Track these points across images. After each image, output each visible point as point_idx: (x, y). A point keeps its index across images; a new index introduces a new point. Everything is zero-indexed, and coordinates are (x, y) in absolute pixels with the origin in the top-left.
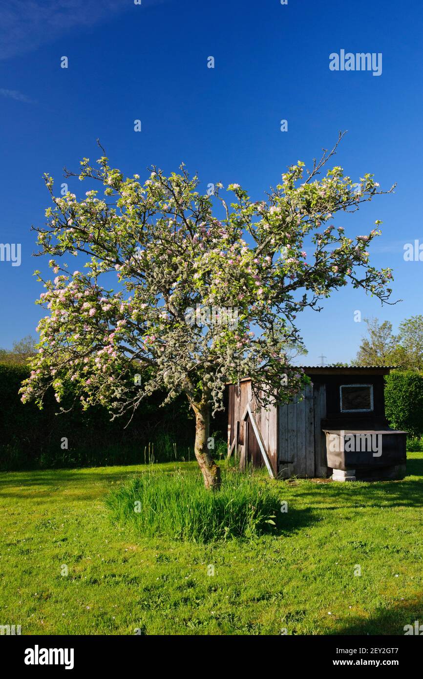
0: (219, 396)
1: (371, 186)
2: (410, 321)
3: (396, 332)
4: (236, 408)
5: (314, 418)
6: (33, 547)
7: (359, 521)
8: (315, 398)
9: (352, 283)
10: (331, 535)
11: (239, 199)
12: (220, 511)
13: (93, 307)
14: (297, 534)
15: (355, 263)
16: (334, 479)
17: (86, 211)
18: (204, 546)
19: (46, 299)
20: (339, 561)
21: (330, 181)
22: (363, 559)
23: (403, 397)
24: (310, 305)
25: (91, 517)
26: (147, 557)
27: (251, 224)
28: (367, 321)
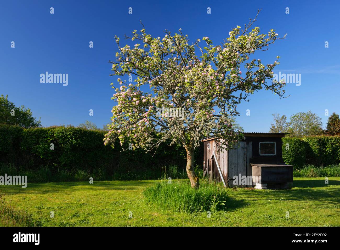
0: (197, 139)
1: (274, 36)
2: (295, 115)
3: (288, 121)
4: (208, 153)
5: (246, 158)
6: (109, 212)
7: (268, 206)
8: (246, 148)
9: (265, 88)
10: (254, 212)
11: (208, 44)
12: (198, 198)
13: (138, 100)
14: (237, 210)
15: (266, 78)
16: (256, 188)
17: (134, 54)
18: (190, 215)
19: (116, 97)
20: (258, 223)
21: (253, 33)
22: (270, 223)
23: (292, 150)
24: (243, 98)
25: (137, 201)
26: (163, 218)
27: (214, 58)
28: (274, 115)
